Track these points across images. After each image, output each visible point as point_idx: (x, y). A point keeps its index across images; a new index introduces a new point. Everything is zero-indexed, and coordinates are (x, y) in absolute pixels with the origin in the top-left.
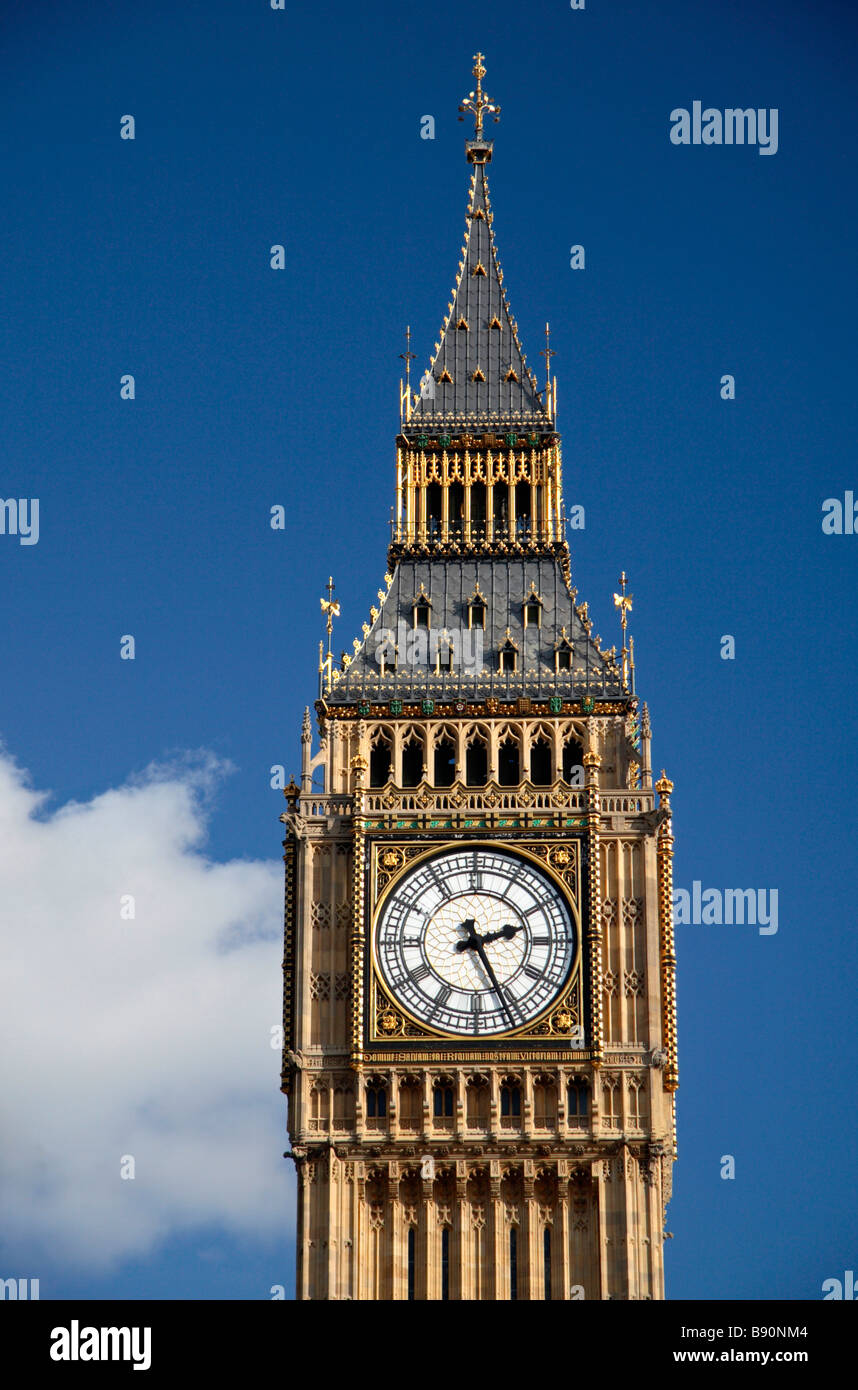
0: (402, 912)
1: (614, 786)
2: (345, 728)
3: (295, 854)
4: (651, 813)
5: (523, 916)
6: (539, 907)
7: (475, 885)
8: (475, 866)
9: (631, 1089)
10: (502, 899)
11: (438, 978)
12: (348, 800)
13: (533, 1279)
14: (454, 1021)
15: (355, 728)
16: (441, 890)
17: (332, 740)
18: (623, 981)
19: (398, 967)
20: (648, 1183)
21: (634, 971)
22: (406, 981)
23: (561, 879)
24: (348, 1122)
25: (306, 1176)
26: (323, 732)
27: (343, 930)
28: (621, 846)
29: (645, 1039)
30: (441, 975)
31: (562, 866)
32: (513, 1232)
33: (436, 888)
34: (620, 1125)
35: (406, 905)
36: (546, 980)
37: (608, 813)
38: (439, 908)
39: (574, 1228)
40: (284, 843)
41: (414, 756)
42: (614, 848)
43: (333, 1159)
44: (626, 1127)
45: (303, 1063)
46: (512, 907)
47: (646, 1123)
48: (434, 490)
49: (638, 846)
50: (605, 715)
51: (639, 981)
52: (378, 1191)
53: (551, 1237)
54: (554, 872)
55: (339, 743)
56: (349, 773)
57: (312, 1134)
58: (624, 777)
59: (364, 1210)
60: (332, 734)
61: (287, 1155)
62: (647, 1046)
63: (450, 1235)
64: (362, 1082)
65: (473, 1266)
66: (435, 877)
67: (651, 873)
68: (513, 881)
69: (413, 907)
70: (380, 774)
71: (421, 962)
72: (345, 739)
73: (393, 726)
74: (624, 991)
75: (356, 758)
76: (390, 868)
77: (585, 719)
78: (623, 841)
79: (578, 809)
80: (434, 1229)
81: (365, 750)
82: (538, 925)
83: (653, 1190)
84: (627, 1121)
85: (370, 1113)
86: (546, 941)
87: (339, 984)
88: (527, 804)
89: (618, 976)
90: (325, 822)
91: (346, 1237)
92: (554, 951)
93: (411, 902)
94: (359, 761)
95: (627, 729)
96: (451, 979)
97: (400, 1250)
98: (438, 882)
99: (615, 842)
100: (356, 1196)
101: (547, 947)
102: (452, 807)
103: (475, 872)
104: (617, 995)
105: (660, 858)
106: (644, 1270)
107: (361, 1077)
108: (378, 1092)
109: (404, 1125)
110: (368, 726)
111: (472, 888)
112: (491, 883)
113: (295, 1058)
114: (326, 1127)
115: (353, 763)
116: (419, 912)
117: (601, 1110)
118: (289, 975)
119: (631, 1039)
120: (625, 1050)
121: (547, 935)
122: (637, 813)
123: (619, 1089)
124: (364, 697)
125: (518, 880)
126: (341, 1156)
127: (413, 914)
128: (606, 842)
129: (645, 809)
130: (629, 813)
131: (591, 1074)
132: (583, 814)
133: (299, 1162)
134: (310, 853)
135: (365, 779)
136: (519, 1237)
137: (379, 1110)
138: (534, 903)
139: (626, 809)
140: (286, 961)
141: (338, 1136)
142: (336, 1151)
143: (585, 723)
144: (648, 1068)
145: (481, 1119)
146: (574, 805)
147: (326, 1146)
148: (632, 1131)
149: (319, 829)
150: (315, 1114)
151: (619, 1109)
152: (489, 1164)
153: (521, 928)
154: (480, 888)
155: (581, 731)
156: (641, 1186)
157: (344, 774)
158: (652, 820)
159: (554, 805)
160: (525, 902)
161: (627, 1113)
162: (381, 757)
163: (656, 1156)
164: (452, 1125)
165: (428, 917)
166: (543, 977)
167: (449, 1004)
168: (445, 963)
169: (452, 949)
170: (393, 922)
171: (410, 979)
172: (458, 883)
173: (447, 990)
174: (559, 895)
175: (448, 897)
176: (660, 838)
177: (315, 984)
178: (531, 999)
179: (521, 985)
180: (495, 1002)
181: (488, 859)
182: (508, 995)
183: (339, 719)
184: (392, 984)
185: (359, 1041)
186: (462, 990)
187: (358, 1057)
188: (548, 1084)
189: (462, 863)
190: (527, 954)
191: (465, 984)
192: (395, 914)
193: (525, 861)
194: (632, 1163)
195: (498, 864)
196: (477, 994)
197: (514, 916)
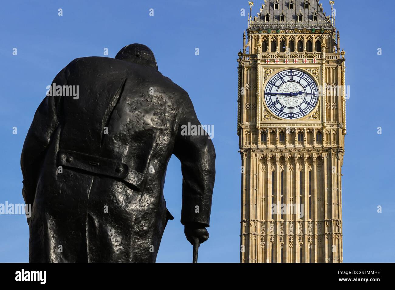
0: (271, 86)
1: (329, 52)
2: (255, 36)
3: (241, 70)
4: (339, 60)
5: (304, 87)
6: (309, 85)
7: (291, 79)
8: (291, 74)
9: (334, 134)
10: (298, 83)
11: (281, 104)
12: (256, 55)
13: (306, 184)
14: (285, 116)
15: (258, 36)
16: (282, 80)
17: (251, 40)
18: (332, 105)
19: (270, 101)
20: (338, 159)
21: (335, 102)
23: (315, 77)
24: (256, 142)
25: (244, 157)
26: (249, 37)
27: (255, 91)
28: (331, 68)
29: (337, 120)
30: (281, 103)
31: (315, 74)
32: (301, 172)
33: (280, 80)
34: (330, 144)
35: (272, 84)
36: (310, 105)
37: (328, 60)
38: (281, 85)
39: (318, 171)
40: (238, 68)
41: (274, 44)
42: (329, 69)
43: (252, 152)
44: (332, 144)
45: (243, 127)
46: (301, 85)
47: (337, 143)
49: (336, 68)
50: (327, 33)
51: (336, 105)
52: (264, 160)
53: (311, 174)
54: (313, 75)
55: (253, 40)
56: (256, 49)
57: (245, 146)
58: (332, 50)
59: (260, 165)
60: (251, 38)
61: (239, 152)
62: (338, 123)
63: (284, 173)
64: (260, 132)
65: (290, 181)
66: (280, 77)
67: (339, 76)
68: (301, 78)
69: (274, 85)
70: (265, 49)
71: (276, 100)
72: (255, 39)
73: (268, 36)
74: (332, 108)
75: (258, 44)
76: (268, 74)
77: (321, 34)
78: (332, 67)
79: (320, 58)
80: (279, 171)
81: (261, 42)
82: (308, 90)
83: (339, 161)
84: (332, 143)
85: (262, 140)
86: (311, 94)
87: (253, 106)
88: (305, 57)
89: (330, 104)
90: (250, 62)
91: (255, 173)
92: (312, 97)
93: (273, 84)
94: (259, 45)
95: (333, 37)
96: (284, 104)
97: (270, 177)
98: (281, 78)
99: (330, 67)
100: (258, 162)
101: (311, 96)
102: (285, 58)
103: (291, 75)
104: (330, 109)
105: (342, 72)
106: (336, 181)
107: (259, 131)
108: (264, 134)
109: (271, 143)
110: (261, 36)
111: (290, 80)
112: (296, 78)
113: (241, 125)
114: (250, 144)
115: (257, 46)
116: (276, 86)
117: (325, 140)
118: (239, 104)
119: (334, 121)
120: (332, 123)
121: (311, 92)
122: (336, 60)
123: (330, 134)
124: (260, 28)
125: (303, 78)
126: (254, 151)
127: (274, 87)
128: (327, 67)
129: (338, 59)
130: (333, 60)
131: (322, 130)
132: (321, 60)
133: (242, 153)
134: (245, 70)
135: (260, 49)
136: (302, 173)
137: (264, 140)
138: (307, 84)
139: (332, 59)
140: (238, 100)
141: (252, 146)
142: (252, 150)
143: (321, 35)
144: (338, 128)
145: (292, 141)
146: (318, 57)
147: (250, 149)
148: (333, 145)
149: (248, 64)
150: (247, 140)
151: (330, 139)
152: (294, 154)
153: (304, 92)
154: (293, 80)
155: (321, 37)
156: (336, 160)
157: (255, 49)
158: (340, 61)
159: (313, 57)
160: (305, 84)
161: (332, 140)
162: (265, 44)
163: (340, 152)
164: (284, 143)
165: (278, 87)
166: (309, 104)
167: (284, 111)
168: (283, 100)
169: (284, 96)
170: (268, 89)
171: (273, 104)
172: (286, 78)
173: (283, 107)
174: (314, 82)
175: (284, 82)
176: (342, 67)
177: (247, 106)
178: (306, 110)
179: (304, 106)
180: (296, 110)
181: (294, 72)
182: (300, 108)
183: (253, 34)
184: (268, 106)
185: (259, 121)
186: (287, 107)
187: (259, 125)
188: (310, 133)
189: (287, 73)
190: (305, 98)
191: (288, 105)
192: (269, 87)
193: (305, 72)
194: (333, 153)
195: (297, 73)
196: (291, 108)
197: (302, 87)
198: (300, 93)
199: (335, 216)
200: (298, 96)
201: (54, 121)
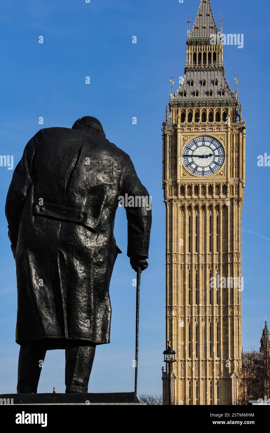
0: (188, 150)
1: (233, 122)
2: (175, 109)
3: (165, 138)
4: (241, 128)
5: (213, 151)
6: (217, 148)
8: (203, 140)
9: (235, 187)
10: (209, 147)
11: (195, 164)
12: (176, 125)
13: (214, 226)
14: (198, 173)
15: (177, 109)
16: (196, 145)
17: (172, 112)
18: (234, 165)
19: (187, 162)
20: (238, 207)
21: (237, 162)
22: (189, 165)
23: (222, 142)
24: (176, 194)
25: (168, 206)
26: (171, 110)
27: (175, 154)
28: (234, 135)
29: (238, 177)
31: (222, 139)
32: (210, 217)
33: (195, 145)
34: (233, 195)
35: (189, 148)
37: (232, 128)
38: (196, 149)
39: (223, 216)
40: (162, 136)
41: (190, 115)
42: (233, 136)
43: (173, 202)
44: (234, 195)
45: (167, 182)
46: (211, 148)
47: (238, 194)
48: (195, 54)
49: (238, 135)
50: (232, 106)
51: (238, 164)
52: (183, 208)
53: (218, 218)
54: (220, 141)
55: (174, 113)
56: (176, 120)
57: (169, 197)
58: (236, 120)
59: (180, 212)
60: (172, 111)
61: (164, 202)
62: (239, 178)
63: (197, 218)
64: (179, 186)
65: (202, 224)
66: (195, 142)
67: (241, 141)
68: (211, 143)
69: (190, 149)
70: (183, 120)
71: (192, 161)
72: (175, 112)
73: (186, 109)
74: (234, 167)
75: (178, 116)
76: (185, 140)
77: (227, 107)
78: (235, 134)
79: (226, 127)
80: (194, 216)
81: (180, 114)
82: (217, 153)
83: (239, 208)
84: (234, 194)
85: (181, 193)
86: (218, 156)
87: (174, 166)
88: (215, 126)
89: (233, 163)
90: (171, 130)
91: (176, 218)
92: (220, 158)
94: (179, 117)
95: (237, 109)
96: (198, 164)
97: (187, 221)
98: (195, 143)
99: (233, 134)
100: (178, 210)
101: (218, 157)
102: (199, 127)
103: (203, 141)
104: (233, 168)
105: (243, 138)
106: (237, 224)
107: (179, 185)
108: (183, 188)
109: (188, 195)
110: (180, 109)
111: (203, 145)
112: (207, 144)
113: (165, 181)
114: (172, 196)
115: (177, 117)
116: (191, 150)
117: (229, 192)
118: (164, 164)
119: (236, 177)
120: (234, 179)
121: (218, 155)
122: (238, 128)
123: (233, 187)
124: (179, 102)
126: (175, 201)
128: (232, 134)
129: (240, 127)
130: (236, 128)
131: (227, 184)
132: (227, 128)
133: (166, 203)
134: (168, 137)
135: (179, 120)
136: (211, 218)
137: (183, 193)
138: (216, 148)
139: (236, 127)
140: (163, 161)
141: (174, 197)
142: (174, 200)
143: (227, 108)
144: (239, 183)
145: (204, 193)
146: (225, 126)
147: (172, 199)
148: (235, 196)
149: (170, 132)
150: (170, 193)
151: (233, 192)
152: (205, 203)
153: (213, 155)
154: (205, 145)
155: (227, 110)
156: (237, 207)
157: (175, 120)
158: (241, 129)
159: (221, 126)
160: (214, 148)
161: (234, 192)
162: (183, 116)
163: (240, 201)
164: (198, 195)
165: (193, 151)
166: (217, 164)
167: (197, 170)
168: (197, 161)
169: (198, 158)
170: (186, 152)
171: (189, 164)
172: (200, 144)
173: (197, 167)
174: (221, 146)
175: (197, 147)
176: (243, 134)
177: (169, 166)
178: (215, 168)
179: (213, 166)
180: (207, 169)
181: (206, 138)
182: (210, 167)
183: (174, 107)
184: (186, 165)
185: (179, 177)
186: (200, 167)
187: (179, 181)
188: (218, 186)
189: (201, 139)
190: (214, 159)
191: (201, 165)
192: (186, 150)
193: (214, 139)
194: (235, 203)
195: (208, 139)
196: (203, 167)
197: (212, 151)
198: (210, 155)
199: (236, 250)
200: (209, 157)
201: (28, 179)
